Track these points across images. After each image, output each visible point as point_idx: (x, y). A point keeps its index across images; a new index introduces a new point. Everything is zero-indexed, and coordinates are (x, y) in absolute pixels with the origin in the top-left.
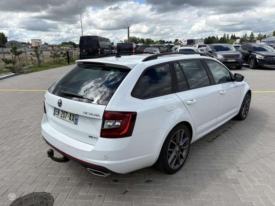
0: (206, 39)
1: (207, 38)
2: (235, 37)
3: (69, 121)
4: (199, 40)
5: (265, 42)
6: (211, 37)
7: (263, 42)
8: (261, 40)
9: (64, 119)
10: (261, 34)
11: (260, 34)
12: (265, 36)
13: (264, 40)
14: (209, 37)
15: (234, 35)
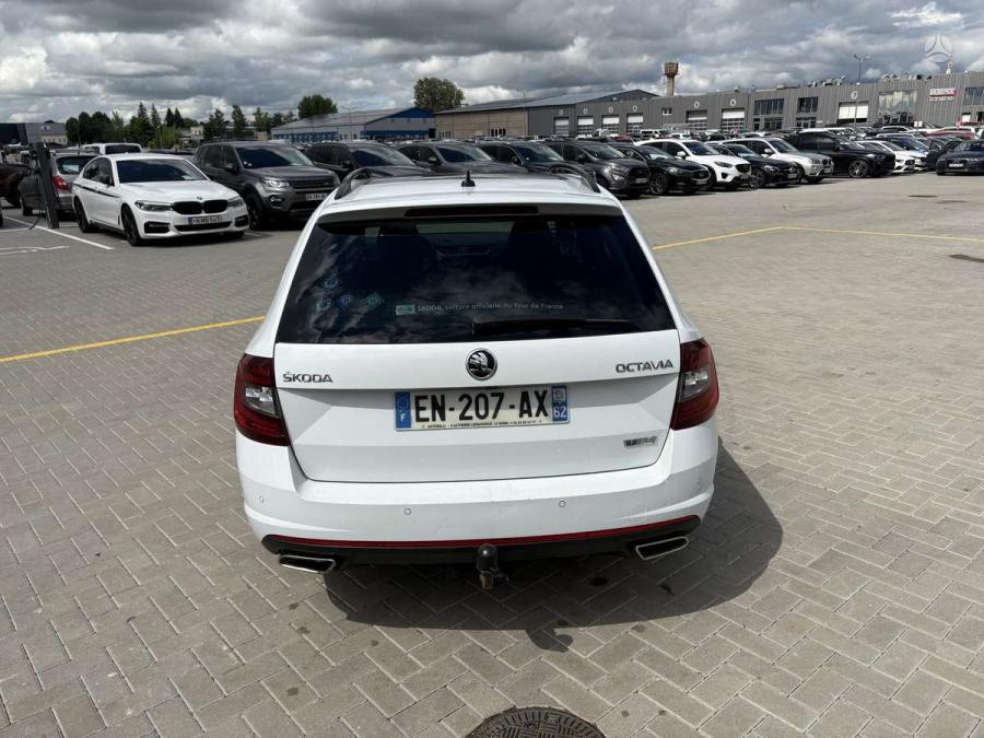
0: (72, 121)
1: (76, 116)
2: (182, 120)
3: (521, 420)
4: (43, 128)
5: (282, 136)
6: (91, 115)
7: (277, 137)
8: (268, 131)
9: (489, 419)
10: (263, 110)
11: (259, 110)
12: (278, 117)
13: (281, 132)
14: (84, 116)
15: (177, 111)
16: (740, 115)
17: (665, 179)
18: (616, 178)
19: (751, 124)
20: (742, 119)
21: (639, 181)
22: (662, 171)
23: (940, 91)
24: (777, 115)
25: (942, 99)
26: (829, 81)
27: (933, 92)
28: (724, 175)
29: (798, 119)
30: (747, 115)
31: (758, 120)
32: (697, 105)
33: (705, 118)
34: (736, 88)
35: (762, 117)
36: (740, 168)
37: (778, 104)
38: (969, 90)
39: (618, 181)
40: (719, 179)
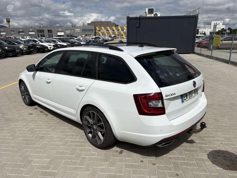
16: (34, 33)
17: (37, 49)
18: (25, 49)
19: (37, 35)
20: (34, 34)
21: (31, 49)
22: (35, 47)
23: (78, 30)
24: (43, 34)
25: (78, 31)
26: (53, 26)
27: (76, 30)
28: (50, 48)
29: (48, 35)
30: (35, 33)
31: (39, 35)
32: (21, 30)
33: (24, 34)
34: (30, 26)
35: (40, 34)
36: (53, 46)
37: (43, 31)
38: (83, 30)
39: (26, 50)
40: (49, 49)
